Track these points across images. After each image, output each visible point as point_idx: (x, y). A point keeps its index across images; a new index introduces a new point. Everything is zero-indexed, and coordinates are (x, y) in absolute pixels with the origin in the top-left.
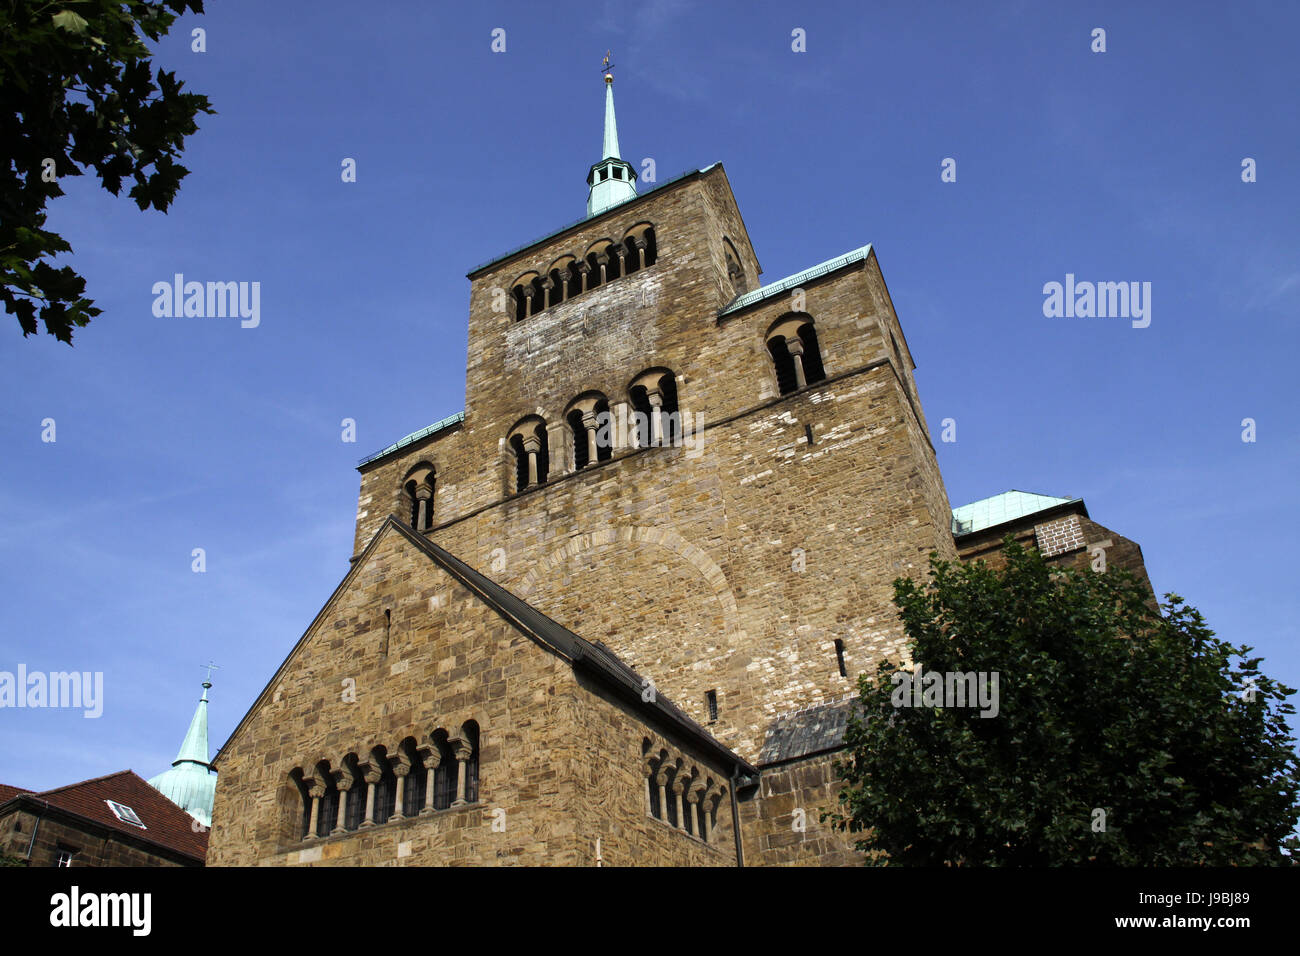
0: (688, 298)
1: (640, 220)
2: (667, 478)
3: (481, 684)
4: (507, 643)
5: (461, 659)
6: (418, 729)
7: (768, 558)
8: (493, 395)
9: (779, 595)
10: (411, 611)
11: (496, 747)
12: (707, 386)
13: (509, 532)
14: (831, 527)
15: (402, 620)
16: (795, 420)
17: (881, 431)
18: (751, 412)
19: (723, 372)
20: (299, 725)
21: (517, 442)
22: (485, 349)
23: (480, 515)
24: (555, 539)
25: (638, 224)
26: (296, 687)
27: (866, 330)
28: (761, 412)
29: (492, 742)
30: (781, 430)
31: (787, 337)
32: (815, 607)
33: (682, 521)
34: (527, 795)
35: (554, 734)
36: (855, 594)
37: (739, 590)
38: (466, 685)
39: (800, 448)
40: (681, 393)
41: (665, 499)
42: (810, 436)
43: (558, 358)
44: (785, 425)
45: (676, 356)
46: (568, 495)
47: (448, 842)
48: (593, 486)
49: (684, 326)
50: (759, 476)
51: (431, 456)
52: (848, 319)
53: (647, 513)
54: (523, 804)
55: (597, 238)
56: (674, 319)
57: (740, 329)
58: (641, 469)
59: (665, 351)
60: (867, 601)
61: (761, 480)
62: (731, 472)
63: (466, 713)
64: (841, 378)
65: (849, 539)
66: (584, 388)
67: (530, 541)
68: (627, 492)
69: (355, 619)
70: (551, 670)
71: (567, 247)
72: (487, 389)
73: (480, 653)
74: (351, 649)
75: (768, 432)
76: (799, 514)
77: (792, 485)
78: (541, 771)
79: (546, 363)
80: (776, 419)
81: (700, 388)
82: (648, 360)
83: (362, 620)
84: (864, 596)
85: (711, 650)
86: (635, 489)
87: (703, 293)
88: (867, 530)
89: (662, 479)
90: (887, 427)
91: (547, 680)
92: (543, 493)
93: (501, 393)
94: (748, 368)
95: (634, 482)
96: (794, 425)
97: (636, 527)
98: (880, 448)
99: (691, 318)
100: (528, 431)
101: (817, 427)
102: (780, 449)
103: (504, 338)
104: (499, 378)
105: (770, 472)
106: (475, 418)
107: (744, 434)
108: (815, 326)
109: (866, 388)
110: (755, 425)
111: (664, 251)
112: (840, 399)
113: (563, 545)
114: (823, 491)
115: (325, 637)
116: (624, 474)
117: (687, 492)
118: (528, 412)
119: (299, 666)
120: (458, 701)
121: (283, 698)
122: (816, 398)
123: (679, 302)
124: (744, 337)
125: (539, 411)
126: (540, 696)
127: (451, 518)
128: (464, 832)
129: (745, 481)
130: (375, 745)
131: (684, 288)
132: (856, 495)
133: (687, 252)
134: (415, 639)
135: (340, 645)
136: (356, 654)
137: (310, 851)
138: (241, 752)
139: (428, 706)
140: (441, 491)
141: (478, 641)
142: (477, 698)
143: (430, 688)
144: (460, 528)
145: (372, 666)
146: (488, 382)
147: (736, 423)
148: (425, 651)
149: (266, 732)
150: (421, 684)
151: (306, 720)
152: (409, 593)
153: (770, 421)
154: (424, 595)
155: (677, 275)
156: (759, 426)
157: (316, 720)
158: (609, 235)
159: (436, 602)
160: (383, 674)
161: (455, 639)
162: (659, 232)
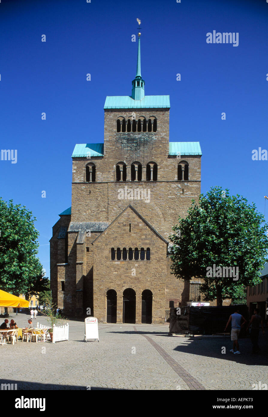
0: (163, 146)
1: (153, 115)
3: (150, 242)
4: (155, 237)
5: (146, 237)
6: (138, 247)
7: (171, 214)
8: (112, 151)
10: (135, 225)
11: (153, 253)
12: (164, 171)
13: (116, 190)
15: (133, 226)
16: (181, 187)
17: (196, 196)
18: (173, 182)
19: (168, 169)
21: (118, 168)
23: (109, 183)
26: (110, 233)
27: (198, 172)
28: (175, 183)
29: (152, 252)
30: (178, 188)
31: (182, 166)
34: (159, 261)
35: (163, 253)
37: (165, 219)
38: (147, 241)
39: (181, 194)
40: (158, 171)
42: (183, 191)
43: (130, 149)
44: (179, 187)
45: (158, 161)
47: (145, 265)
48: (137, 186)
49: (161, 154)
50: (172, 197)
51: (94, 163)
52: (195, 168)
55: (141, 115)
57: (173, 160)
58: (148, 186)
59: (156, 158)
62: (167, 194)
63: (148, 246)
64: (191, 181)
66: (137, 160)
69: (123, 223)
70: (163, 243)
72: (110, 149)
73: (150, 237)
74: (122, 229)
75: (175, 187)
76: (178, 208)
77: (178, 201)
78: (161, 258)
79: (127, 149)
80: (177, 185)
81: (162, 171)
82: (152, 159)
83: (124, 223)
85: (158, 228)
87: (166, 146)
89: (152, 190)
91: (162, 245)
92: (125, 183)
93: (114, 152)
94: (173, 171)
96: (180, 188)
99: (163, 152)
100: (121, 166)
101: (185, 190)
102: (177, 192)
103: (115, 136)
104: (114, 147)
105: (174, 197)
106: (107, 156)
107: (170, 186)
108: (189, 167)
109: (195, 185)
110: (172, 185)
111: (159, 129)
112: (190, 186)
115: (116, 225)
116: (144, 186)
117: (157, 195)
118: (122, 161)
119: (110, 229)
120: (146, 244)
121: (107, 234)
122: (186, 184)
123: (161, 146)
124: (174, 163)
125: (125, 162)
126: (161, 247)
127: (101, 181)
128: (147, 264)
129: (169, 197)
130: (129, 247)
131: (162, 143)
133: (164, 132)
134: (136, 231)
135: (120, 227)
136: (124, 230)
137: (118, 262)
138: (99, 242)
139: (140, 243)
140: (98, 173)
141: (149, 235)
142: (150, 244)
143: (140, 240)
144: (103, 185)
145: (127, 233)
146: (111, 147)
147: (169, 183)
148: (138, 233)
149: (104, 239)
150: (138, 239)
151: (113, 239)
152: (135, 222)
153: (176, 185)
154: (138, 223)
155: (161, 138)
156: (174, 185)
157: (116, 240)
158: (145, 116)
159: (140, 225)
160: (130, 235)
161: (145, 233)
162: (158, 122)
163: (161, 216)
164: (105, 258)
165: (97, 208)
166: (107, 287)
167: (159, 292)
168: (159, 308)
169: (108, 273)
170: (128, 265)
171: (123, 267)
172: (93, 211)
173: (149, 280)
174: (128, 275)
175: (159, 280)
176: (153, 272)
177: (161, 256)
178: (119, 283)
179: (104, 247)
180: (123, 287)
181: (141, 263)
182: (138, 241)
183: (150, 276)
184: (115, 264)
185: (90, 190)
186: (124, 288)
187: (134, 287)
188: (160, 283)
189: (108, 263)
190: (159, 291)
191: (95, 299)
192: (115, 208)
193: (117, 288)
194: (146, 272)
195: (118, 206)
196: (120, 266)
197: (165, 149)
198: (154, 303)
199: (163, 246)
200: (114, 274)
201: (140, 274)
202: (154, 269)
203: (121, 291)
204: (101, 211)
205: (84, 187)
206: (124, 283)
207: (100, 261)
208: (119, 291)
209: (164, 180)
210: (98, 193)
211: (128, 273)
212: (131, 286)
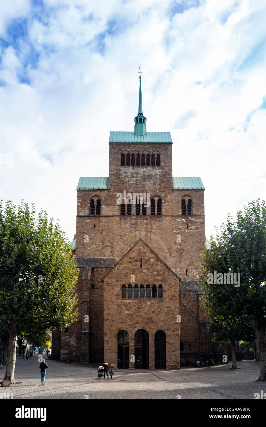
0: (167, 180)
1: (157, 150)
2: (158, 225)
3: (162, 278)
4: (167, 272)
5: (158, 273)
6: (150, 283)
7: (176, 249)
8: (117, 185)
9: (178, 258)
10: (147, 261)
12: (169, 206)
13: (121, 224)
14: (189, 247)
15: (145, 261)
16: (185, 222)
18: (177, 216)
19: (172, 204)
20: (123, 276)
22: (114, 170)
23: (114, 217)
24: (133, 230)
25: (156, 151)
26: (121, 268)
28: (179, 217)
29: (165, 289)
31: (186, 200)
32: (184, 262)
33: (161, 236)
34: (171, 299)
35: (176, 290)
36: (191, 262)
37: (170, 254)
38: (159, 278)
39: (185, 228)
40: (163, 205)
41: (157, 229)
42: (188, 226)
43: (134, 182)
44: (183, 222)
45: (163, 195)
46: (136, 220)
47: (157, 304)
48: (142, 220)
49: (165, 188)
50: (177, 231)
51: (99, 195)
53: (154, 231)
54: (171, 300)
55: (145, 150)
56: (163, 185)
57: (177, 194)
58: (153, 220)
59: (160, 192)
60: (193, 264)
61: (177, 232)
62: (171, 228)
63: (160, 283)
64: (196, 216)
65: (192, 251)
67: (127, 228)
68: (149, 224)
69: (134, 258)
70: (176, 280)
71: (137, 148)
72: (115, 183)
73: (162, 273)
74: (133, 264)
75: (179, 222)
76: (183, 242)
77: (183, 235)
78: (174, 296)
79: (131, 183)
80: (182, 220)
81: (167, 205)
82: (156, 193)
83: (136, 258)
84: (193, 262)
86: (151, 224)
87: (170, 180)
88: (195, 250)
89: (157, 224)
90: (202, 230)
91: (175, 281)
92: (130, 217)
93: (119, 186)
94: (177, 205)
95: (151, 223)
96: (185, 223)
97: (151, 233)
98: (200, 234)
99: (167, 186)
101: (189, 225)
102: (182, 227)
103: (120, 169)
104: (119, 181)
105: (179, 231)
106: (111, 190)
107: (175, 220)
108: (192, 201)
109: (199, 220)
110: (177, 219)
111: (162, 164)
112: (195, 220)
113: (134, 232)
114: (189, 239)
115: (127, 260)
116: (149, 220)
117: (162, 229)
119: (121, 264)
120: (158, 280)
121: (118, 269)
122: (190, 218)
123: (165, 180)
124: (177, 197)
126: (173, 284)
127: (105, 215)
128: (160, 303)
129: (174, 231)
130: (141, 284)
131: (166, 177)
132: (194, 242)
133: (167, 167)
134: (148, 266)
135: (131, 262)
136: (135, 265)
137: (129, 300)
138: (109, 278)
139: (152, 280)
140: (103, 206)
141: (161, 270)
142: (162, 281)
143: (152, 276)
144: (108, 218)
145: (139, 269)
146: (115, 181)
147: (174, 217)
148: (150, 269)
149: (115, 275)
150: (150, 275)
151: (125, 276)
152: (146, 256)
153: (180, 220)
154: (149, 258)
155: (165, 172)
156: (179, 220)
157: (127, 276)
158: (148, 151)
159: (152, 260)
160: (142, 271)
161: (156, 268)
162: (161, 157)
163: (167, 251)
164: (116, 296)
165: (102, 242)
166: (119, 328)
167: (173, 333)
168: (174, 351)
169: (119, 312)
170: (140, 304)
171: (135, 306)
172: (98, 246)
173: (162, 320)
174: (139, 314)
175: (173, 320)
176: (166, 312)
177: (173, 293)
178: (131, 323)
179: (115, 284)
180: (135, 327)
181: (154, 301)
182: (149, 277)
183: (163, 316)
184: (127, 303)
185: (95, 224)
186: (136, 329)
187: (147, 328)
188: (174, 324)
189: (119, 301)
190: (173, 331)
191: (105, 342)
192: (120, 243)
193: (129, 328)
194: (159, 311)
195: (124, 240)
196: (132, 304)
197: (169, 183)
198: (168, 345)
199: (176, 283)
200: (126, 314)
201: (152, 313)
202: (167, 307)
203: (133, 332)
204: (106, 246)
205: (89, 220)
206: (137, 323)
207: (111, 299)
208: (131, 333)
209: (168, 215)
210: (102, 226)
211: (140, 312)
212: (144, 327)
